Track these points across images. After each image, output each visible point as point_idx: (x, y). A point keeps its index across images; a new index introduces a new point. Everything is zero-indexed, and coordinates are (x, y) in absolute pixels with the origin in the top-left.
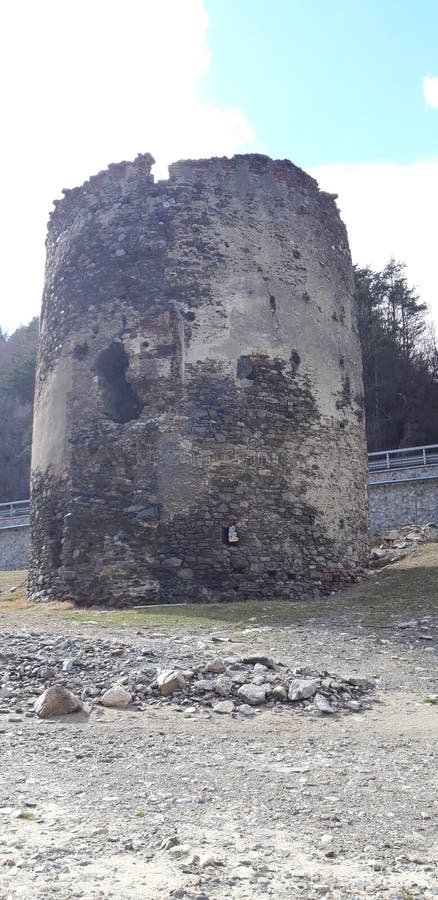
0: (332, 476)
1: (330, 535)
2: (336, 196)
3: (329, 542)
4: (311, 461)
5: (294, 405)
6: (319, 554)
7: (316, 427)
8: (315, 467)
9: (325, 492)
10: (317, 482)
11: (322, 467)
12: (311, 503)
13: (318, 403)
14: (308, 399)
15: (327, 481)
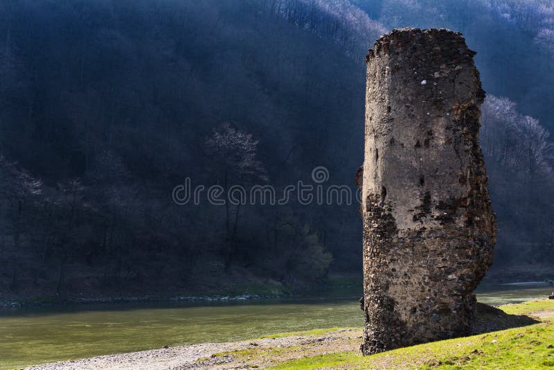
0: (406, 275)
1: (404, 318)
2: (475, 53)
3: (403, 324)
4: (391, 266)
5: (384, 227)
6: (397, 331)
7: (395, 241)
8: (394, 270)
9: (399, 288)
10: (394, 281)
11: (398, 270)
12: (391, 296)
13: (397, 222)
14: (391, 220)
15: (400, 280)
